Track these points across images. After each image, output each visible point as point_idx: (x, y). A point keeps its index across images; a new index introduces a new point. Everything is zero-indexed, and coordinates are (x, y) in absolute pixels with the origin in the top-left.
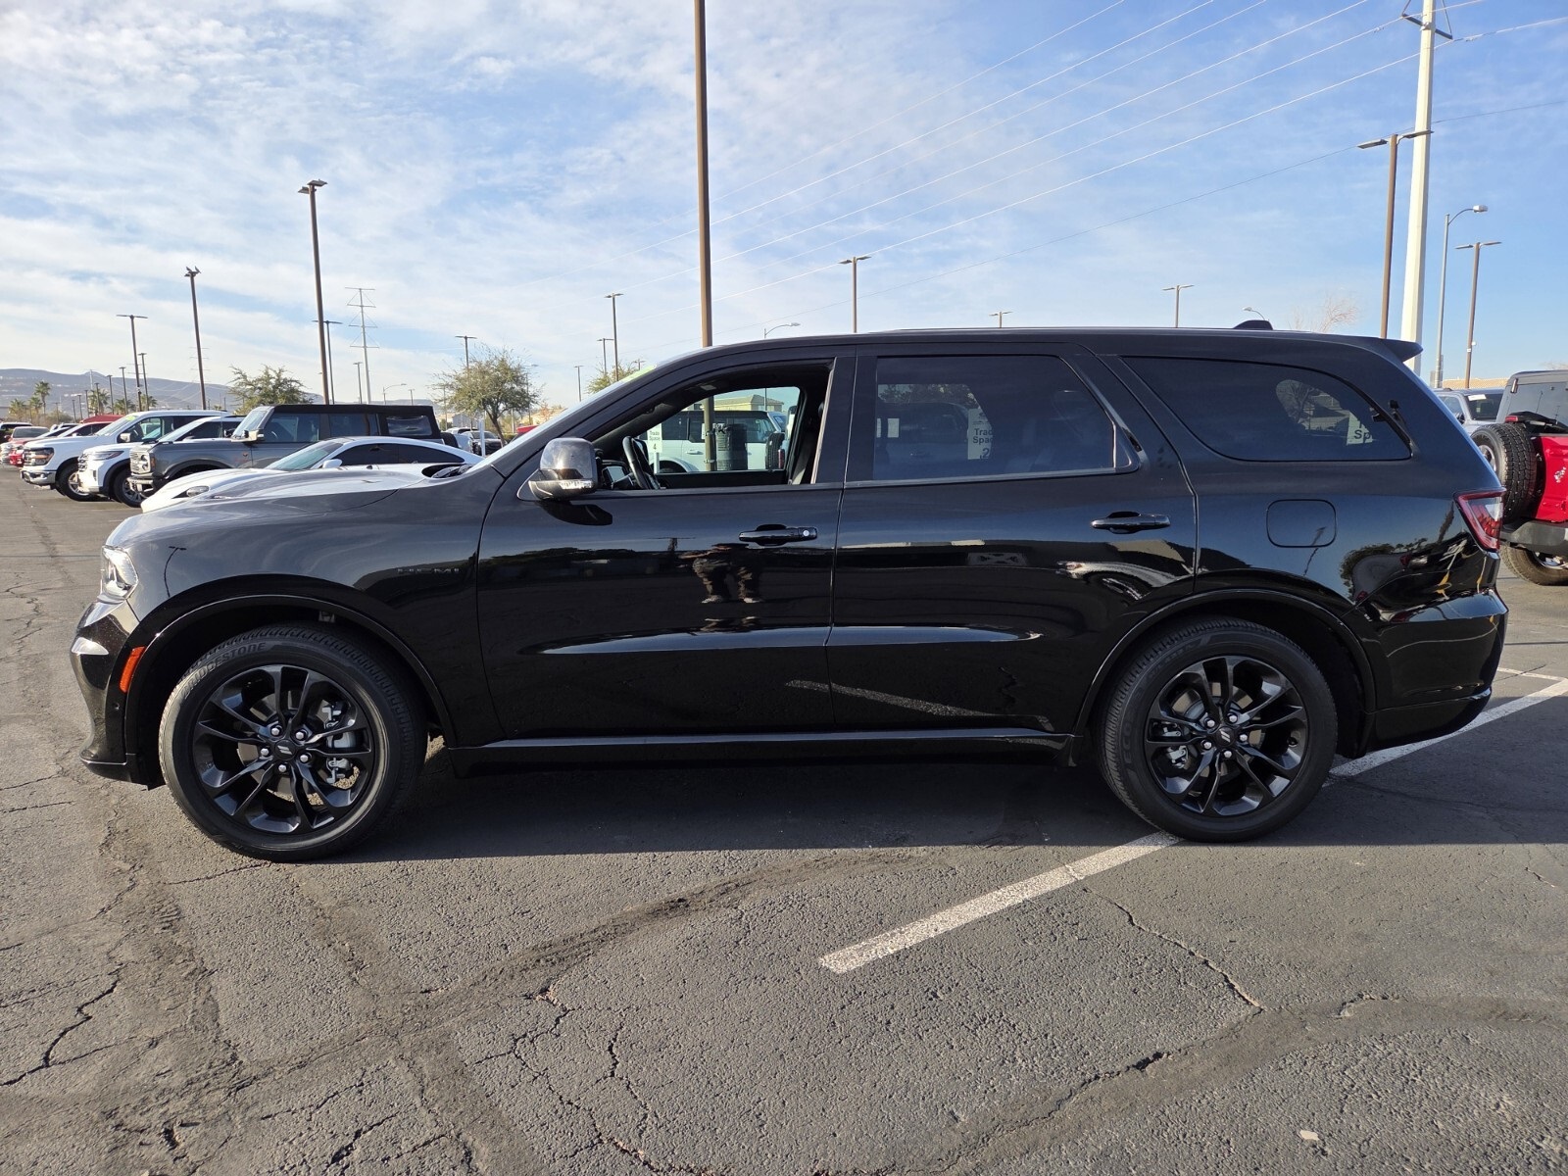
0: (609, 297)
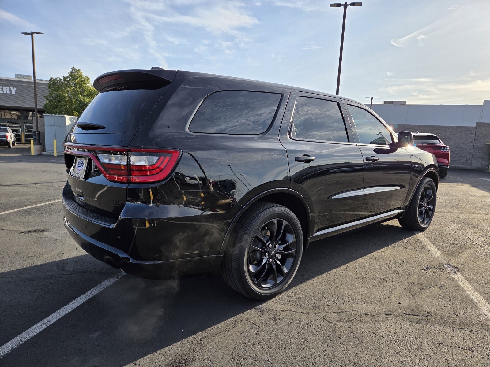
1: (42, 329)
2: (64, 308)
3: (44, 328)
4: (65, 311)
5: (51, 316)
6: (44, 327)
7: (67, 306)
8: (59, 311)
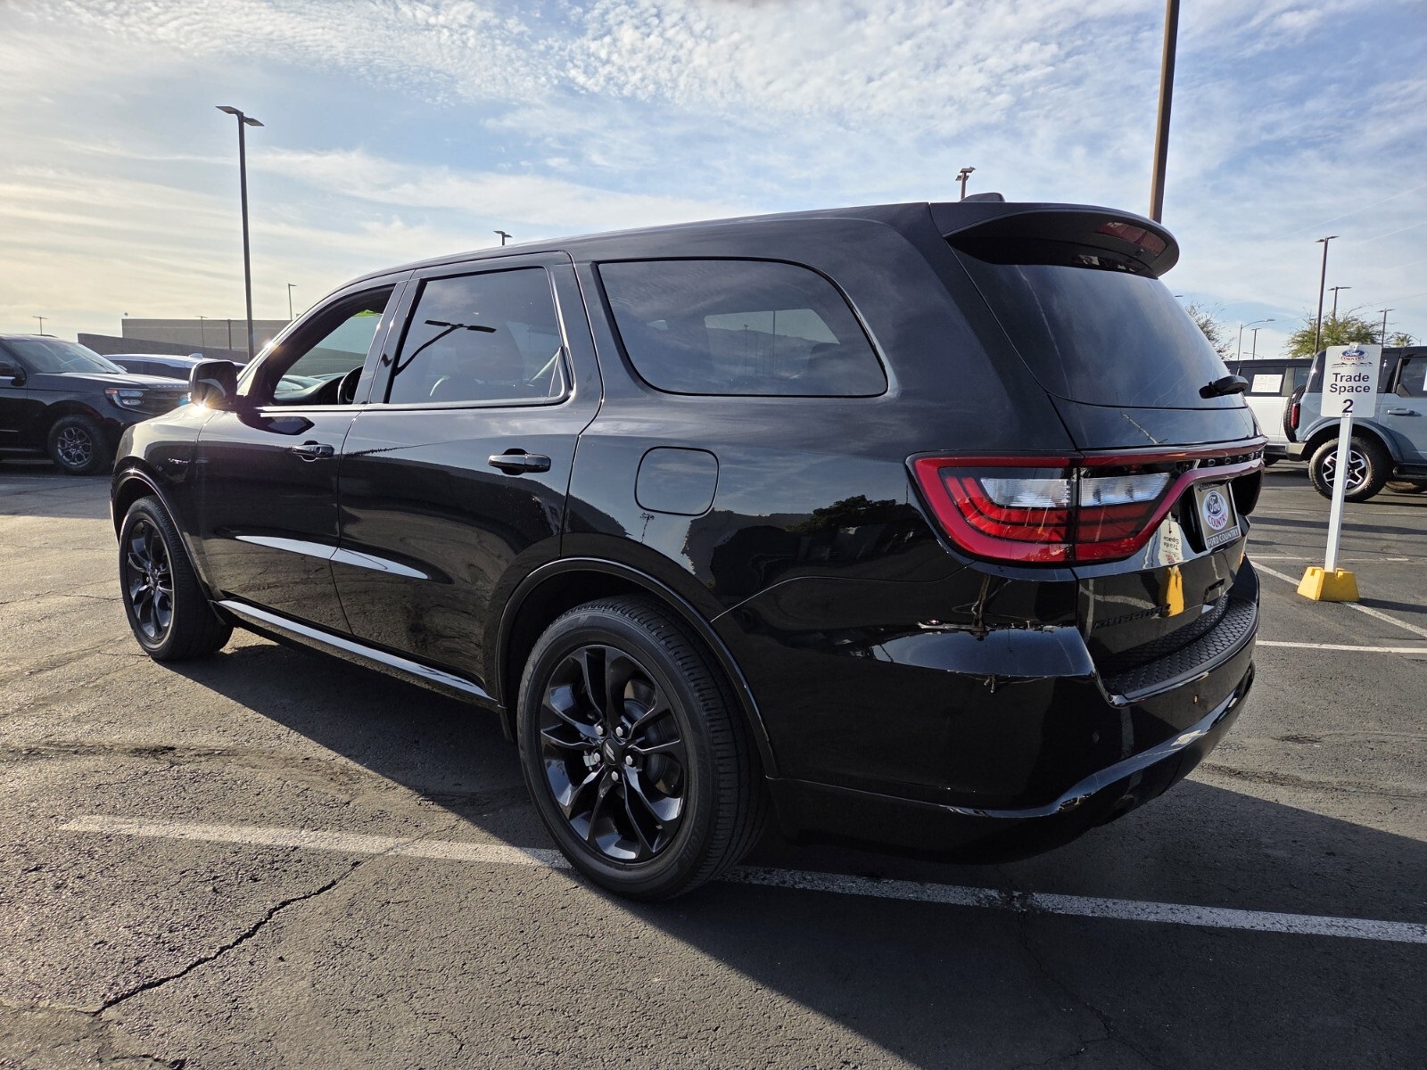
0: (1322, 241)
1: (1361, 921)
2: (1263, 929)
3: (1355, 920)
4: (1271, 920)
5: (1314, 932)
6: (1354, 922)
7: (1252, 927)
8: (1284, 929)
